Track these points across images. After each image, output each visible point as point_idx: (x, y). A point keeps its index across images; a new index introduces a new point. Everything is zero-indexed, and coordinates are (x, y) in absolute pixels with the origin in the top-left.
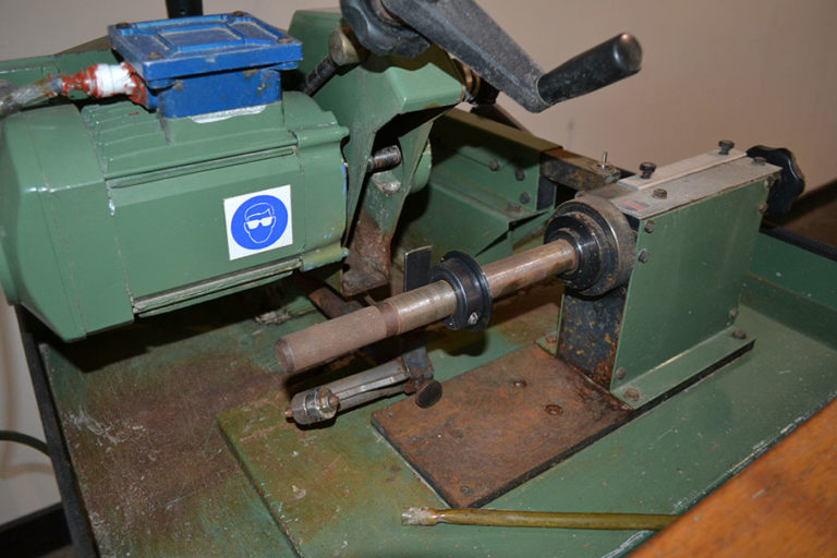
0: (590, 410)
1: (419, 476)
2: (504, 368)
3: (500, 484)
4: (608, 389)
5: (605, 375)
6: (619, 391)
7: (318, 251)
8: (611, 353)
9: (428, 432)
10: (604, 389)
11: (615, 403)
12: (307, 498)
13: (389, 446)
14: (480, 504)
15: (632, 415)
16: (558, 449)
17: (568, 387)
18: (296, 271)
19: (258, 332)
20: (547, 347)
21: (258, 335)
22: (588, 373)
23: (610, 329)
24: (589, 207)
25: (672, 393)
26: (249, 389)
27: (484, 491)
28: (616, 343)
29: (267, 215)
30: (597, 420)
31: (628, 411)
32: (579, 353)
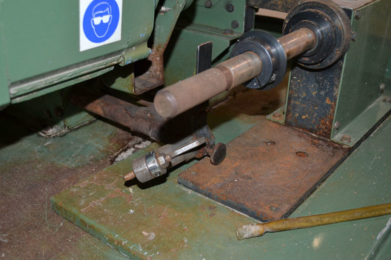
0: (324, 151)
1: (232, 209)
2: (255, 136)
3: (294, 201)
4: (329, 138)
5: (326, 128)
6: (337, 137)
7: (134, 48)
8: (331, 111)
9: (226, 179)
10: (326, 139)
11: (337, 145)
12: (158, 238)
13: (199, 195)
14: (286, 216)
15: (350, 150)
16: (318, 176)
17: (302, 140)
18: (117, 66)
19: (48, 143)
20: (277, 119)
21: (48, 145)
22: (311, 131)
23: (330, 94)
24: (319, 3)
25: (366, 136)
26: (62, 181)
27: (286, 208)
28: (335, 103)
29: (106, 14)
30: (333, 156)
31: (348, 148)
32: (304, 117)
